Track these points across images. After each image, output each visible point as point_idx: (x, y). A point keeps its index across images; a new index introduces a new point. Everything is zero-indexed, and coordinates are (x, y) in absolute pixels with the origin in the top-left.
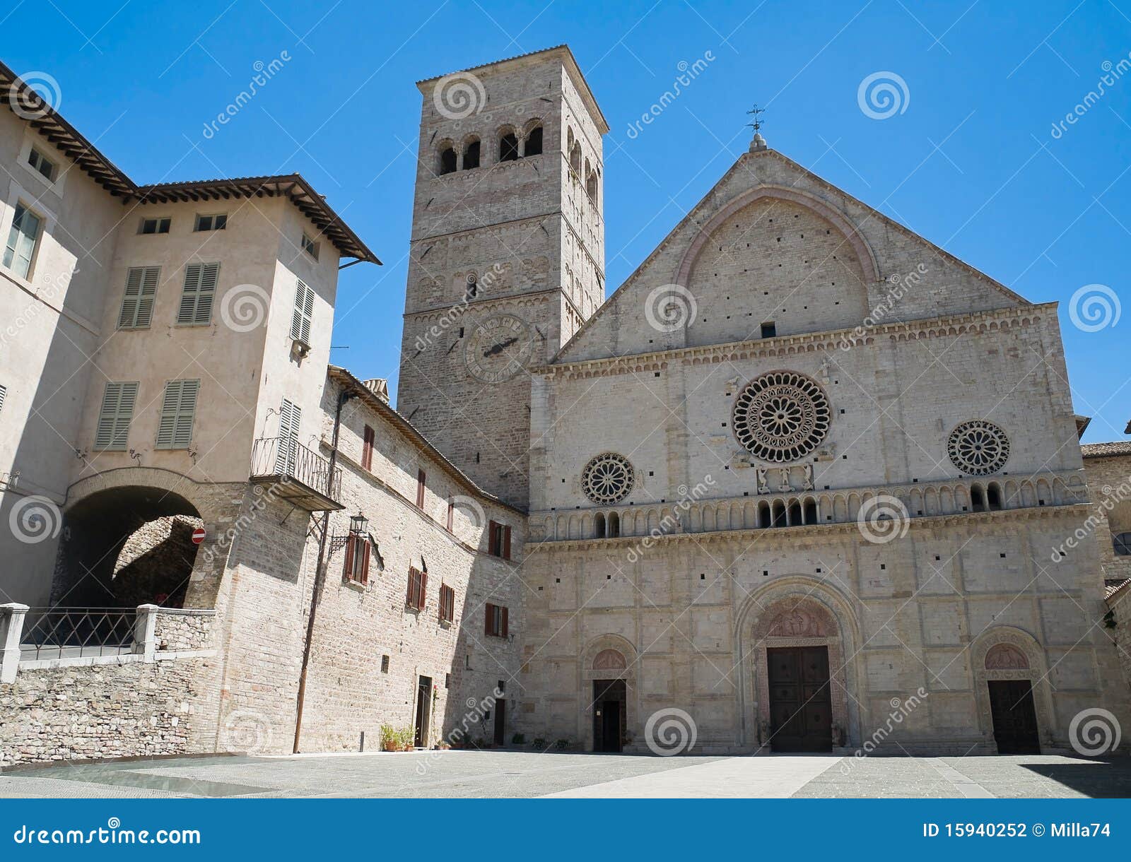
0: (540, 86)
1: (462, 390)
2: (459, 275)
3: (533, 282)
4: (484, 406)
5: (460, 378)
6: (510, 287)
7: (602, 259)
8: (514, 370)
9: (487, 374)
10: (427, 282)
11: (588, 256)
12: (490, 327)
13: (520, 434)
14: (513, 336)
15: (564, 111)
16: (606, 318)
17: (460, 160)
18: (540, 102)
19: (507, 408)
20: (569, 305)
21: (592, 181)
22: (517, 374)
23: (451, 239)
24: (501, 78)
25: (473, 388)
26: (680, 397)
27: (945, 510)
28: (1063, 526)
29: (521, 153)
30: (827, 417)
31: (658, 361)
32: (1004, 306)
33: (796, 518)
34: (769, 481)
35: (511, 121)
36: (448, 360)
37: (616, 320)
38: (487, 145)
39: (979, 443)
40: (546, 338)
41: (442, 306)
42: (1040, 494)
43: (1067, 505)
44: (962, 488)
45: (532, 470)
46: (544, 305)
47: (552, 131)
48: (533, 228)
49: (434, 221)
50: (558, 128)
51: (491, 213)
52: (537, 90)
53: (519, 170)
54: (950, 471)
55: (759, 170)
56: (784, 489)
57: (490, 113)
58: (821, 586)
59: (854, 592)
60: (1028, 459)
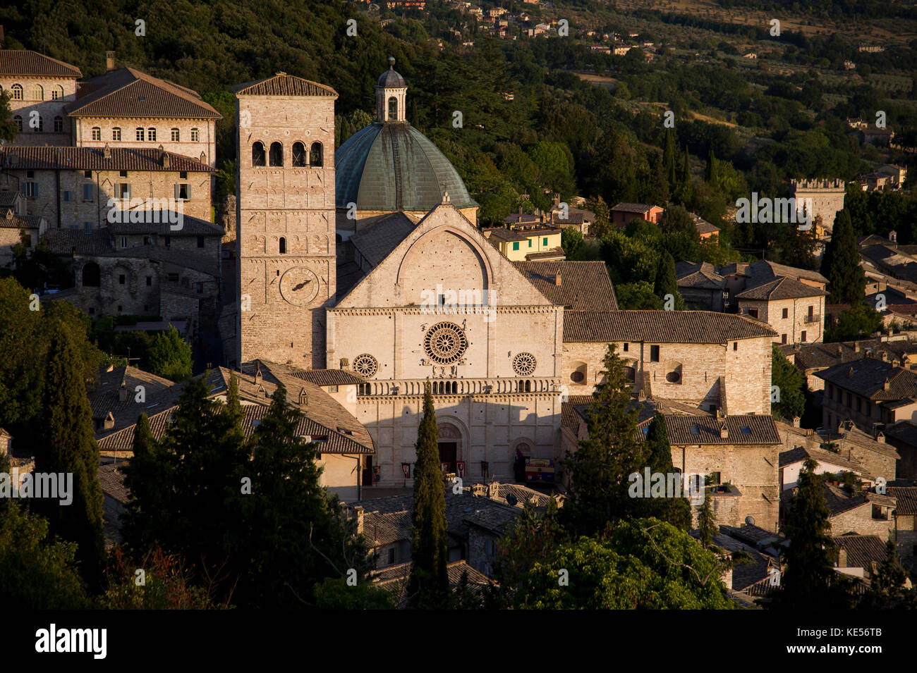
0: (320, 118)
1: (280, 307)
2: (274, 237)
3: (319, 250)
5: (279, 300)
6: (306, 250)
8: (310, 300)
9: (295, 299)
10: (254, 238)
12: (295, 273)
14: (308, 279)
16: (365, 285)
17: (268, 158)
18: (321, 130)
22: (313, 302)
23: (267, 212)
24: (294, 104)
25: (287, 307)
26: (401, 331)
27: (508, 389)
28: (551, 399)
29: (308, 162)
30: (465, 345)
31: (391, 311)
32: (544, 303)
33: (448, 390)
34: (438, 372)
35: (302, 139)
36: (271, 288)
37: (370, 287)
38: (288, 152)
39: (525, 362)
40: (327, 284)
41: (265, 255)
42: (545, 385)
43: (553, 391)
44: (516, 382)
45: (328, 360)
46: (326, 264)
47: (329, 153)
48: (318, 216)
49: (255, 198)
50: (332, 152)
51: (293, 201)
52: (319, 120)
53: (308, 175)
54: (512, 374)
55: (445, 215)
56: (444, 376)
57: (287, 129)
58: (456, 418)
59: (469, 421)
60: (542, 371)
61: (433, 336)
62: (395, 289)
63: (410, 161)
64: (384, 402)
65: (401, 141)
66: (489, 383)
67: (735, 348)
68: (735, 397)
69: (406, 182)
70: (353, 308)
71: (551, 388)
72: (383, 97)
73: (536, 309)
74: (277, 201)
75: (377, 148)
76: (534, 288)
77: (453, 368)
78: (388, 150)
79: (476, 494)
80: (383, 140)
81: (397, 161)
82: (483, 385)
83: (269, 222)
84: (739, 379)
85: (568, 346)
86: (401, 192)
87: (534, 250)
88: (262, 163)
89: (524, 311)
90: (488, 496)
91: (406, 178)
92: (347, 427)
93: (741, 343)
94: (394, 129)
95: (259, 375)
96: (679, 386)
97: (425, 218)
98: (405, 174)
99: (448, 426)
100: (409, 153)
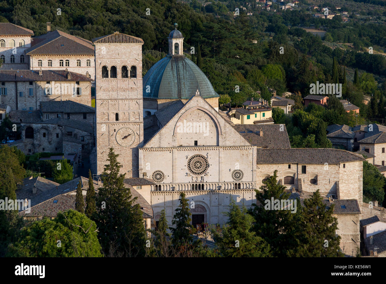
0: (135, 54)
1: (116, 147)
2: (113, 113)
3: (135, 119)
4: (123, 153)
5: (115, 144)
8: (131, 144)
9: (123, 143)
10: (103, 113)
12: (123, 130)
14: (130, 133)
16: (158, 136)
17: (109, 74)
18: (135, 60)
19: (129, 154)
23: (109, 101)
24: (122, 47)
25: (119, 147)
26: (176, 159)
27: (229, 188)
28: (251, 192)
29: (129, 75)
30: (208, 166)
31: (171, 149)
32: (247, 145)
33: (199, 188)
34: (195, 180)
35: (126, 64)
36: (111, 138)
37: (160, 137)
38: (119, 71)
39: (238, 174)
40: (139, 136)
41: (109, 122)
42: (248, 186)
43: (252, 189)
44: (233, 184)
45: (140, 174)
46: (138, 126)
47: (139, 71)
48: (134, 102)
49: (103, 94)
50: (141, 70)
51: (122, 95)
52: (134, 55)
53: (129, 82)
54: (231, 180)
55: (197, 101)
56: (198, 181)
57: (119, 60)
58: (204, 202)
59: (210, 204)
60: (246, 178)
61: (192, 161)
62: (173, 138)
63: (185, 75)
64: (168, 194)
65: (180, 64)
66: (220, 185)
67: (344, 167)
68: (345, 191)
69: (183, 85)
70: (152, 147)
71: (251, 187)
72: (172, 43)
73: (243, 148)
74: (114, 95)
75: (168, 69)
76: (242, 137)
77: (202, 177)
78: (174, 69)
79: (199, 237)
80: (172, 65)
81: (178, 74)
82: (217, 185)
83: (110, 106)
84: (346, 182)
85: (259, 166)
86: (180, 90)
87: (258, 119)
88: (107, 76)
89: (237, 148)
90: (206, 238)
91: (183, 83)
92: (141, 205)
93: (347, 164)
94: (177, 59)
95: (100, 180)
96: (316, 186)
97: (187, 102)
98: (182, 81)
99: (200, 206)
100: (185, 70)
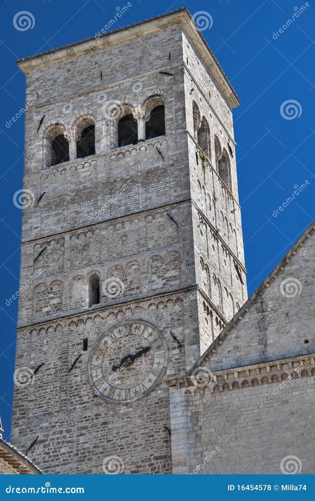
0: (158, 58)
1: (88, 413)
2: (78, 278)
3: (164, 281)
4: (115, 431)
5: (85, 399)
6: (138, 288)
7: (241, 250)
8: (148, 385)
9: (117, 391)
10: (43, 289)
11: (225, 247)
12: (118, 336)
13: (159, 463)
14: (145, 344)
15: (188, 85)
16: (252, 317)
17: (73, 148)
18: (160, 76)
19: (143, 431)
20: (207, 304)
21: (223, 161)
22: (153, 389)
23: (67, 237)
24: (114, 52)
25: (101, 410)
29: (141, 135)
35: (128, 100)
37: (263, 319)
38: (103, 129)
40: (183, 344)
47: (175, 108)
48: (160, 219)
49: (47, 217)
51: (112, 205)
52: (156, 62)
53: (140, 155)
74: (84, 212)
